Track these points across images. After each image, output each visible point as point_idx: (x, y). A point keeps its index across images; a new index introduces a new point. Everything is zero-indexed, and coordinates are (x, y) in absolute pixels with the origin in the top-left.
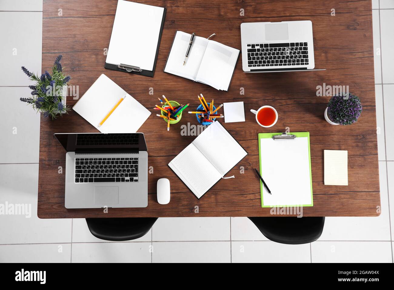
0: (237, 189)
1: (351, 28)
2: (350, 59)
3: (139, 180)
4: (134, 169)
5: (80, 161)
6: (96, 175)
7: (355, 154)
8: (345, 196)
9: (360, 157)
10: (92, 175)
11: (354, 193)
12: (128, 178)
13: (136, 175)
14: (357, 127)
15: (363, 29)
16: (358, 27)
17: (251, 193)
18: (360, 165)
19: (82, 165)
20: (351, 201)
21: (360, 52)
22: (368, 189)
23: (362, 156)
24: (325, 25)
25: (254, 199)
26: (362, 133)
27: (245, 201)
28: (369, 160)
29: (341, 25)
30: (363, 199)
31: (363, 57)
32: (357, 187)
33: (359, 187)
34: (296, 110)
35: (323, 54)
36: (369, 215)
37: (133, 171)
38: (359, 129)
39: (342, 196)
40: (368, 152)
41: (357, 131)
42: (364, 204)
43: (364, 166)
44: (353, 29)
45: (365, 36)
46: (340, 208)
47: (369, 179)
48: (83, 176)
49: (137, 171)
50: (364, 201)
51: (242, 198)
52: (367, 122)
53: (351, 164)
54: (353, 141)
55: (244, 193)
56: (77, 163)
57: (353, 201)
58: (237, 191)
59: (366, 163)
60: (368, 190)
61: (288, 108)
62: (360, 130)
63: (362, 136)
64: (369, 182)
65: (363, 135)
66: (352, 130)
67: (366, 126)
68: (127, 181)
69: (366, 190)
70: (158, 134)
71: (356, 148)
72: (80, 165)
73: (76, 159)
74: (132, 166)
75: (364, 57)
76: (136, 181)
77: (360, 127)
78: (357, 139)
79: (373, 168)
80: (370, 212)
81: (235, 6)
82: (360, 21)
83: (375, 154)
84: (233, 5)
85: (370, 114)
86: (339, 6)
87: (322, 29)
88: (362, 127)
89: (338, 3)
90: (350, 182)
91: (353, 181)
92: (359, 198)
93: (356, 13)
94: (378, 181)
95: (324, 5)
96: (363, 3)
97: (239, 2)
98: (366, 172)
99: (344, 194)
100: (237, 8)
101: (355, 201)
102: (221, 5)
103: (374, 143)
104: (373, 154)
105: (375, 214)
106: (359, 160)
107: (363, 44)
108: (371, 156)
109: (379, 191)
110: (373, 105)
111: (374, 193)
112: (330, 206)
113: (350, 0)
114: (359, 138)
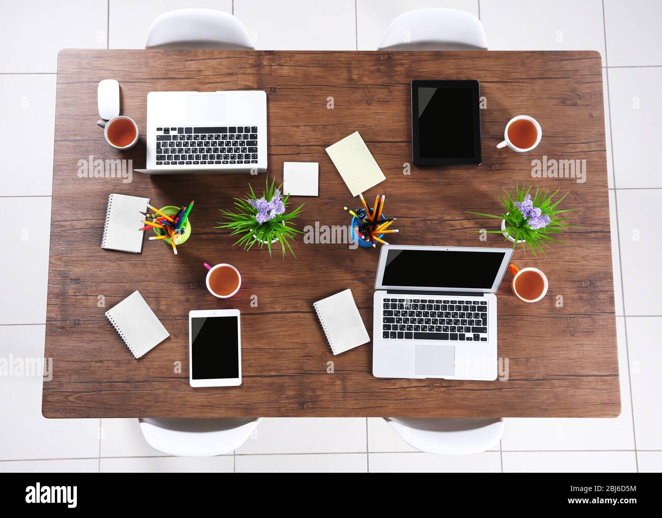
1: (568, 103)
2: (568, 154)
7: (578, 312)
8: (561, 382)
9: (585, 318)
11: (575, 378)
14: (581, 268)
15: (588, 105)
16: (579, 102)
18: (586, 330)
20: (571, 391)
21: (583, 143)
22: (599, 371)
23: (589, 315)
24: (525, 98)
26: (588, 277)
27: (393, 390)
28: (601, 323)
29: (551, 98)
30: (590, 387)
31: (588, 151)
32: (580, 368)
33: (583, 368)
36: (601, 415)
38: (583, 270)
39: (556, 383)
40: (599, 310)
41: (580, 274)
42: (593, 397)
43: (592, 332)
44: (571, 104)
45: (591, 116)
46: (552, 404)
47: (600, 354)
50: (594, 391)
52: (597, 259)
53: (571, 329)
54: (573, 290)
57: (574, 392)
59: (596, 327)
60: (599, 374)
61: (464, 234)
62: (586, 272)
63: (589, 283)
64: (600, 360)
65: (590, 281)
66: (571, 272)
67: (594, 265)
69: (596, 373)
71: (579, 301)
75: (590, 151)
77: (585, 267)
78: (580, 287)
79: (608, 336)
80: (603, 410)
81: (376, 65)
82: (583, 91)
83: (610, 313)
84: (372, 63)
85: (602, 245)
86: (548, 67)
87: (521, 105)
88: (588, 268)
89: (546, 62)
90: (569, 359)
91: (574, 357)
92: (585, 387)
93: (576, 79)
94: (616, 357)
95: (523, 65)
96: (587, 62)
97: (382, 59)
98: (595, 343)
99: (560, 379)
100: (379, 68)
101: (578, 392)
102: (353, 62)
103: (608, 293)
104: (607, 313)
105: (612, 413)
106: (585, 323)
107: (589, 130)
108: (605, 316)
109: (617, 375)
110: (607, 230)
111: (610, 378)
112: (536, 401)
113: (566, 58)
114: (584, 286)
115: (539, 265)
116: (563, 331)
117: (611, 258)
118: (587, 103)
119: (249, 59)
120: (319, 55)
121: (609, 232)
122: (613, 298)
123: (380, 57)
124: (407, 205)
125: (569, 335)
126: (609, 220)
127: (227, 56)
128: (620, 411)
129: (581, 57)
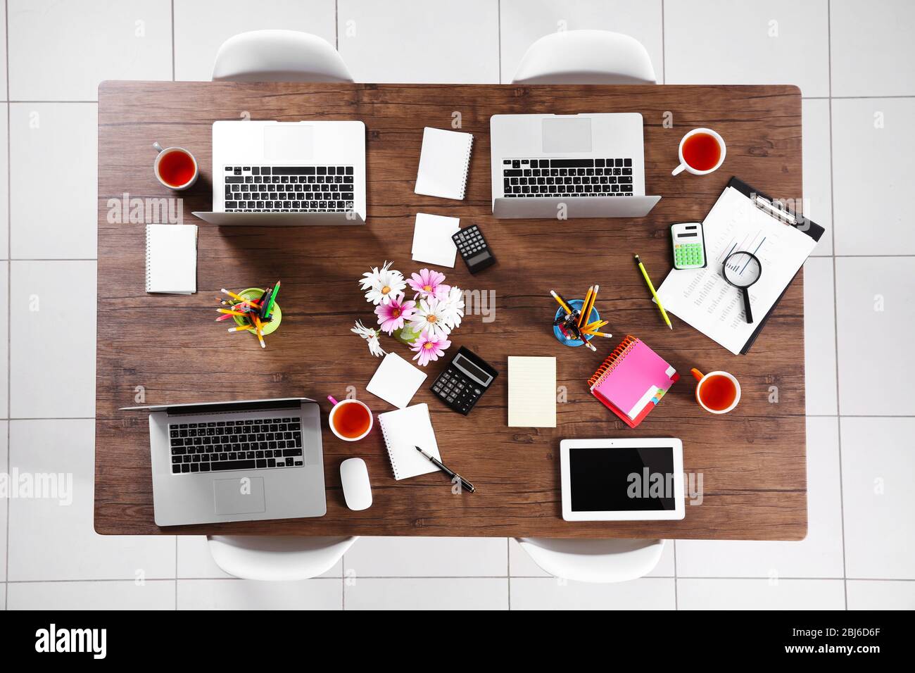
0: (509, 482)
1: (755, 152)
3: (305, 463)
4: (293, 439)
5: (179, 429)
6: (215, 457)
7: (758, 414)
8: (735, 499)
9: (767, 421)
10: (206, 458)
11: (752, 493)
12: (282, 459)
13: (299, 452)
14: (764, 360)
15: (781, 156)
16: (770, 151)
17: (538, 489)
18: (768, 436)
19: (184, 438)
20: (746, 509)
22: (782, 486)
23: (773, 418)
25: (544, 503)
26: (774, 371)
27: (525, 506)
28: (787, 427)
29: (734, 146)
30: (770, 504)
32: (759, 481)
33: (763, 482)
34: (636, 321)
35: (695, 207)
36: (783, 537)
37: (291, 444)
38: (767, 363)
39: (729, 499)
40: (785, 411)
41: (763, 368)
42: (773, 516)
43: (775, 438)
44: (760, 154)
45: (785, 170)
46: (722, 523)
47: (784, 465)
48: (187, 459)
49: (299, 443)
50: (774, 508)
51: (519, 501)
52: (786, 349)
53: (749, 434)
54: (754, 387)
55: (524, 491)
56: (174, 434)
57: (750, 510)
58: (507, 486)
59: (780, 432)
60: (782, 488)
61: (618, 317)
62: (770, 366)
63: (773, 378)
64: (784, 472)
65: (775, 376)
66: (751, 365)
67: (781, 356)
68: (281, 465)
69: (779, 487)
70: (343, 367)
71: (761, 401)
72: (179, 438)
73: (171, 427)
74: (288, 436)
76: (300, 463)
77: (769, 360)
78: (762, 384)
79: (795, 443)
80: (785, 532)
81: (508, 102)
82: (775, 138)
83: (798, 415)
84: (503, 100)
85: (791, 333)
86: (731, 107)
88: (773, 360)
89: (729, 100)
90: (744, 470)
91: (751, 468)
92: (764, 504)
93: (767, 122)
94: (804, 469)
95: (699, 103)
96: (783, 100)
97: (516, 95)
98: (779, 451)
99: (733, 495)
100: (513, 107)
101: (755, 510)
102: (479, 99)
103: (798, 391)
104: (796, 415)
105: (796, 535)
106: (766, 427)
107: (781, 187)
108: (792, 419)
109: (805, 491)
111: (795, 494)
112: (702, 520)
113: (756, 94)
114: (767, 382)
115: (711, 355)
116: (739, 437)
117: (803, 348)
118: (780, 153)
119: (344, 94)
120: (434, 90)
121: (802, 316)
122: (804, 397)
123: (514, 93)
124: (546, 281)
125: (746, 442)
126: (803, 301)
127: (316, 90)
128: (805, 533)
129: (776, 93)
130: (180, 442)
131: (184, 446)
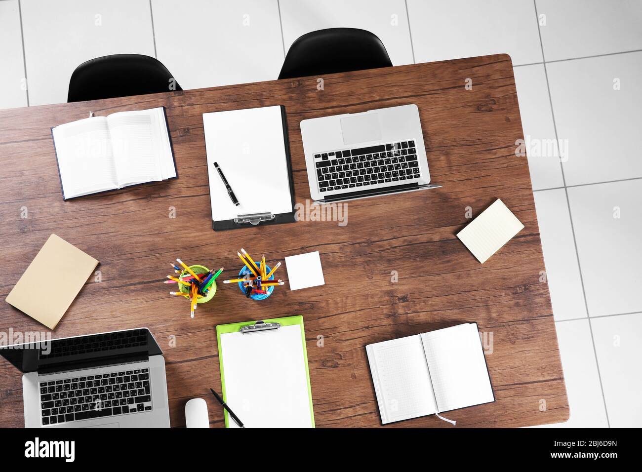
0: (323, 402)
1: (482, 109)
2: (488, 160)
3: (154, 408)
4: (143, 388)
5: (48, 386)
6: (78, 408)
7: (516, 319)
8: (508, 393)
9: (524, 324)
10: (70, 409)
11: (520, 386)
12: (134, 406)
13: (148, 399)
14: (514, 273)
15: (503, 109)
16: (494, 107)
17: (347, 406)
18: (526, 336)
19: (52, 393)
20: (518, 400)
21: (502, 148)
22: (544, 377)
23: (527, 320)
24: (441, 109)
25: (354, 416)
26: (522, 282)
27: (339, 421)
28: (540, 327)
29: (467, 106)
31: (509, 156)
32: (525, 375)
33: (528, 375)
34: (409, 255)
35: (443, 158)
36: (551, 421)
37: (141, 392)
38: (516, 276)
40: (537, 314)
41: (514, 280)
43: (533, 337)
44: (486, 110)
45: (508, 120)
47: (543, 359)
48: (55, 412)
49: (148, 391)
51: (334, 417)
52: (529, 263)
53: (511, 337)
54: (509, 297)
55: (336, 408)
56: (43, 391)
57: (521, 401)
58: (323, 406)
59: (535, 332)
60: (544, 379)
61: (394, 253)
62: (519, 278)
63: (523, 288)
64: (543, 364)
65: (525, 285)
66: (504, 279)
67: (527, 269)
68: (133, 410)
69: (541, 379)
70: (180, 322)
71: (516, 308)
72: (48, 393)
73: (41, 385)
74: (139, 385)
75: (511, 155)
76: (149, 408)
77: (517, 273)
78: (516, 293)
79: (548, 340)
80: (553, 416)
81: (287, 93)
82: (497, 96)
83: (548, 316)
84: (283, 92)
85: (532, 249)
86: (460, 76)
87: (436, 116)
88: (521, 273)
89: (457, 71)
90: (512, 367)
91: (517, 365)
92: (532, 394)
93: (489, 84)
94: (559, 360)
95: (434, 76)
96: (498, 66)
97: (293, 86)
98: (537, 348)
99: (505, 389)
100: (291, 96)
101: (525, 400)
102: (264, 93)
103: (544, 296)
104: (545, 316)
105: (561, 417)
106: (524, 329)
107: (506, 134)
108: (543, 320)
109: (562, 379)
110: (535, 233)
111: (555, 382)
112: (483, 414)
113: (476, 64)
114: (519, 292)
115: (472, 275)
116: (504, 340)
117: (543, 260)
118: (502, 107)
119: (158, 102)
120: (229, 90)
121: (538, 234)
122: (550, 300)
123: (291, 85)
124: (333, 231)
125: (510, 343)
126: (537, 222)
127: (136, 101)
128: (569, 415)
129: (492, 61)
130: (48, 397)
131: (52, 400)
